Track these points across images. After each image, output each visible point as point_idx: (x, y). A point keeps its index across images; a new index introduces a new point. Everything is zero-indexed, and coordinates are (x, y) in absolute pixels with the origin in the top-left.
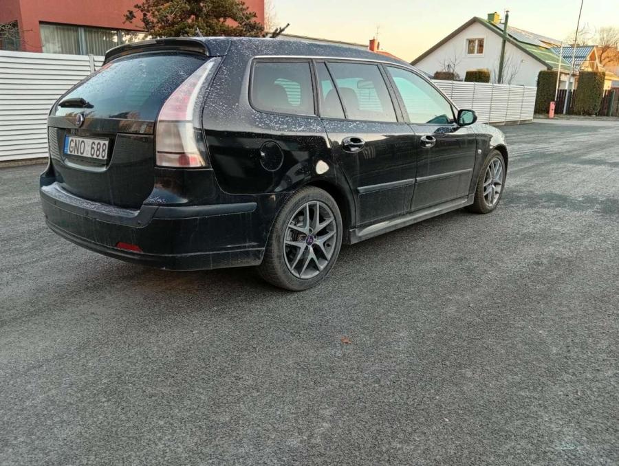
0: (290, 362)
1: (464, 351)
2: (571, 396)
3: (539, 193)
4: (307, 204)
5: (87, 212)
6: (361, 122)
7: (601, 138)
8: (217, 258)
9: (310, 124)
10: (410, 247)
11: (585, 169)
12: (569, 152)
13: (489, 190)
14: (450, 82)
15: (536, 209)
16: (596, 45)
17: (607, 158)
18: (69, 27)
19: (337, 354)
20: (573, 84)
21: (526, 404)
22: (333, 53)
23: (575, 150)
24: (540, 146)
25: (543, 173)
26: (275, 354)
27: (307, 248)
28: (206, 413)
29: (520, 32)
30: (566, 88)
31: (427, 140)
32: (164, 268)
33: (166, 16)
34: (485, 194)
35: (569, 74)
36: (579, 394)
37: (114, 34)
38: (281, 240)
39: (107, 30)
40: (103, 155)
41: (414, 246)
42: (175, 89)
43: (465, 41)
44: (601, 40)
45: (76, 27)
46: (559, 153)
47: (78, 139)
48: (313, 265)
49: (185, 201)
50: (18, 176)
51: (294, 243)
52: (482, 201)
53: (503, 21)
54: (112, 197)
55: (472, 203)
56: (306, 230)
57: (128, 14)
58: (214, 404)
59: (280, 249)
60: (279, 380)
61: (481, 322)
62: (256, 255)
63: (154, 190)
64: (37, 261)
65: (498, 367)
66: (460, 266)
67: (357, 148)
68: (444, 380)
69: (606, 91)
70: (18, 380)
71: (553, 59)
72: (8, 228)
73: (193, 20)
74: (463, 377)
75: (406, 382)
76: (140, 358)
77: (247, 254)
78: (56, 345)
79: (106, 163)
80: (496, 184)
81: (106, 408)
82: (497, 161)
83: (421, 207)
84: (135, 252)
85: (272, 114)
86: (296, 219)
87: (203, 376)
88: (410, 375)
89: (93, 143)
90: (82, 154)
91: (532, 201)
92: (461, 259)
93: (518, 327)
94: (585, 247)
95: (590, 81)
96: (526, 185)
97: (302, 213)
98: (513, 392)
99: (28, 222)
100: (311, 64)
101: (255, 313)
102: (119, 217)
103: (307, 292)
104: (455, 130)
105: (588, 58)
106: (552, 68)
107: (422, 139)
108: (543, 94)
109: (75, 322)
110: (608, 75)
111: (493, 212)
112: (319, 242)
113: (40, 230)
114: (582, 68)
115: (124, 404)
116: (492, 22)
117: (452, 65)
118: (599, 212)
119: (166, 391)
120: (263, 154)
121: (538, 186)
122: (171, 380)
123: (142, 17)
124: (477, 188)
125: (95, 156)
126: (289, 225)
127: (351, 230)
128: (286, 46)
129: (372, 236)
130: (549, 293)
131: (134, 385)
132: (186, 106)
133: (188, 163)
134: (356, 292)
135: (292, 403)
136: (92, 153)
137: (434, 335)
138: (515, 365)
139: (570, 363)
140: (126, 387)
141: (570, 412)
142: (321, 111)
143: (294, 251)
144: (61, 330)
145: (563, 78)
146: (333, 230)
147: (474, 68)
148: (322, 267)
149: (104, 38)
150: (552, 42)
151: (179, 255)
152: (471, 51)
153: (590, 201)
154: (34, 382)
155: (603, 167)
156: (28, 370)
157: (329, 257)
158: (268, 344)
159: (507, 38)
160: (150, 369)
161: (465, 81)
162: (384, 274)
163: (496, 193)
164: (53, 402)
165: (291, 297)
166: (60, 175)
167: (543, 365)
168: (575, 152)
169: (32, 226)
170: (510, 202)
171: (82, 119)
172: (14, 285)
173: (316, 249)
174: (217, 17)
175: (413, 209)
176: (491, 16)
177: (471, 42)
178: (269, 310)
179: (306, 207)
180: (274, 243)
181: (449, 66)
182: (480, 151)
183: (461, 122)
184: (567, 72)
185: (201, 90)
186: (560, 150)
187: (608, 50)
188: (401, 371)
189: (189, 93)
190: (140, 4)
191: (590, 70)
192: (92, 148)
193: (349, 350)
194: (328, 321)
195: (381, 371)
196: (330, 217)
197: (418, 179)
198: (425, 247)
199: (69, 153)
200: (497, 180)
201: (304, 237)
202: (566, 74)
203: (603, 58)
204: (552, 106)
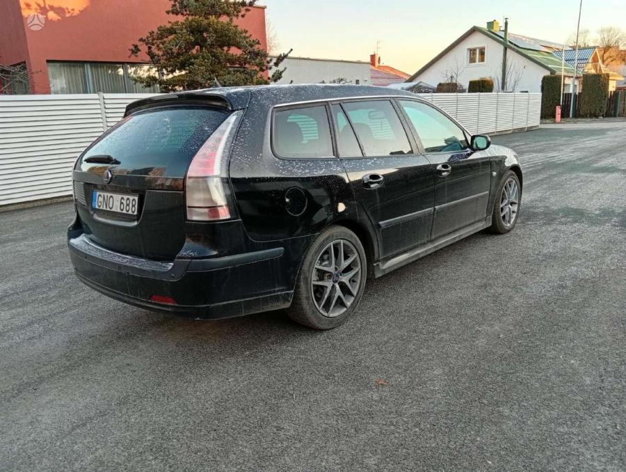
0: (328, 408)
1: (499, 386)
2: (610, 431)
3: (555, 208)
4: (332, 244)
5: (120, 266)
6: (378, 158)
7: (610, 142)
8: (249, 305)
9: (331, 166)
10: (432, 274)
11: (598, 178)
12: (580, 159)
13: (506, 210)
14: (455, 94)
15: (554, 227)
16: (597, 45)
17: (619, 164)
18: (75, 64)
19: (374, 396)
20: (578, 88)
21: (565, 440)
22: (347, 93)
23: (586, 157)
24: (550, 155)
25: (556, 185)
26: (312, 400)
27: (333, 287)
28: (252, 467)
29: (521, 38)
30: (571, 91)
31: (443, 169)
32: (198, 319)
33: (171, 49)
34: (502, 215)
35: (572, 77)
36: (618, 427)
37: (120, 67)
38: (309, 282)
39: (114, 65)
40: (133, 210)
41: (437, 273)
42: (201, 145)
43: (466, 50)
44: (602, 40)
45: (82, 63)
46: (570, 161)
47: (106, 194)
48: (340, 303)
49: (215, 253)
50: (35, 218)
51: (320, 283)
52: (500, 222)
53: (503, 28)
54: (143, 249)
55: (491, 224)
56: (331, 269)
57: (133, 48)
58: (259, 458)
59: (308, 291)
60: (320, 428)
61: (513, 355)
62: (285, 298)
63: (186, 244)
64: (65, 311)
65: (535, 402)
66: (486, 294)
67: (376, 184)
68: (483, 420)
69: (611, 92)
70: (64, 441)
71: (555, 63)
72: (33, 276)
73: (197, 51)
74: (501, 414)
75: (446, 424)
76: (180, 412)
77: (277, 298)
78: (97, 402)
79: (137, 218)
80: (512, 204)
81: (154, 467)
82: (512, 181)
83: (441, 234)
84: (170, 304)
85: (294, 160)
86: (322, 260)
87: (245, 428)
88: (449, 417)
89: (122, 198)
90: (111, 208)
91: (549, 217)
92: (485, 286)
93: (550, 358)
94: (607, 265)
95: (594, 83)
96: (542, 200)
97: (327, 252)
98: (551, 429)
99: (51, 268)
100: (327, 107)
101: (287, 356)
102: (153, 271)
103: (336, 330)
104: (469, 155)
105: (590, 61)
106: (555, 72)
107: (438, 168)
108: (548, 99)
109: (112, 375)
110: (612, 75)
111: (512, 232)
112: (345, 279)
113: (64, 276)
114: (585, 71)
115: (170, 461)
116: (492, 30)
117: (455, 76)
118: (617, 226)
119: (211, 445)
120: (287, 200)
121: (553, 200)
122: (213, 433)
123: (147, 50)
124: (494, 210)
125: (124, 211)
126: (316, 266)
127: (375, 264)
128: (303, 92)
129: (396, 267)
130: (576, 318)
131: (179, 440)
132: (214, 162)
133: (218, 216)
134: (385, 327)
135: (335, 453)
136: (122, 208)
137: (468, 371)
138: (550, 399)
139: (604, 393)
140: (171, 443)
141: (612, 449)
142: (339, 151)
143: (321, 290)
144: (99, 384)
145: (567, 81)
146: (357, 266)
147: (476, 77)
148: (349, 304)
149: (110, 71)
150: (553, 46)
151: (212, 305)
152: (472, 60)
153: (607, 214)
154: (80, 443)
155: (616, 175)
156: (73, 429)
157: (355, 293)
158: (304, 391)
159: (508, 46)
160: (191, 423)
161: (469, 92)
162: (410, 307)
163: (513, 212)
164: (102, 463)
165: (321, 337)
166: (87, 227)
167: (578, 398)
168: (586, 160)
169: (56, 273)
170: (528, 220)
171: (110, 176)
172: (47, 337)
173: (343, 286)
174: (221, 46)
175: (433, 237)
176: (490, 24)
177: (472, 51)
178: (301, 352)
179: (330, 246)
180: (302, 285)
181: (452, 77)
182: (495, 173)
183: (474, 146)
184: (570, 75)
185: (226, 144)
186: (570, 158)
187: (610, 50)
188: (440, 413)
189: (215, 148)
190: (144, 38)
191: (593, 72)
192: (122, 203)
193: (386, 392)
194: (360, 362)
195: (420, 414)
196: (354, 253)
197: (436, 207)
198: (448, 275)
199: (97, 207)
200: (513, 199)
201: (331, 275)
202: (569, 77)
203: (605, 58)
204: (559, 110)
